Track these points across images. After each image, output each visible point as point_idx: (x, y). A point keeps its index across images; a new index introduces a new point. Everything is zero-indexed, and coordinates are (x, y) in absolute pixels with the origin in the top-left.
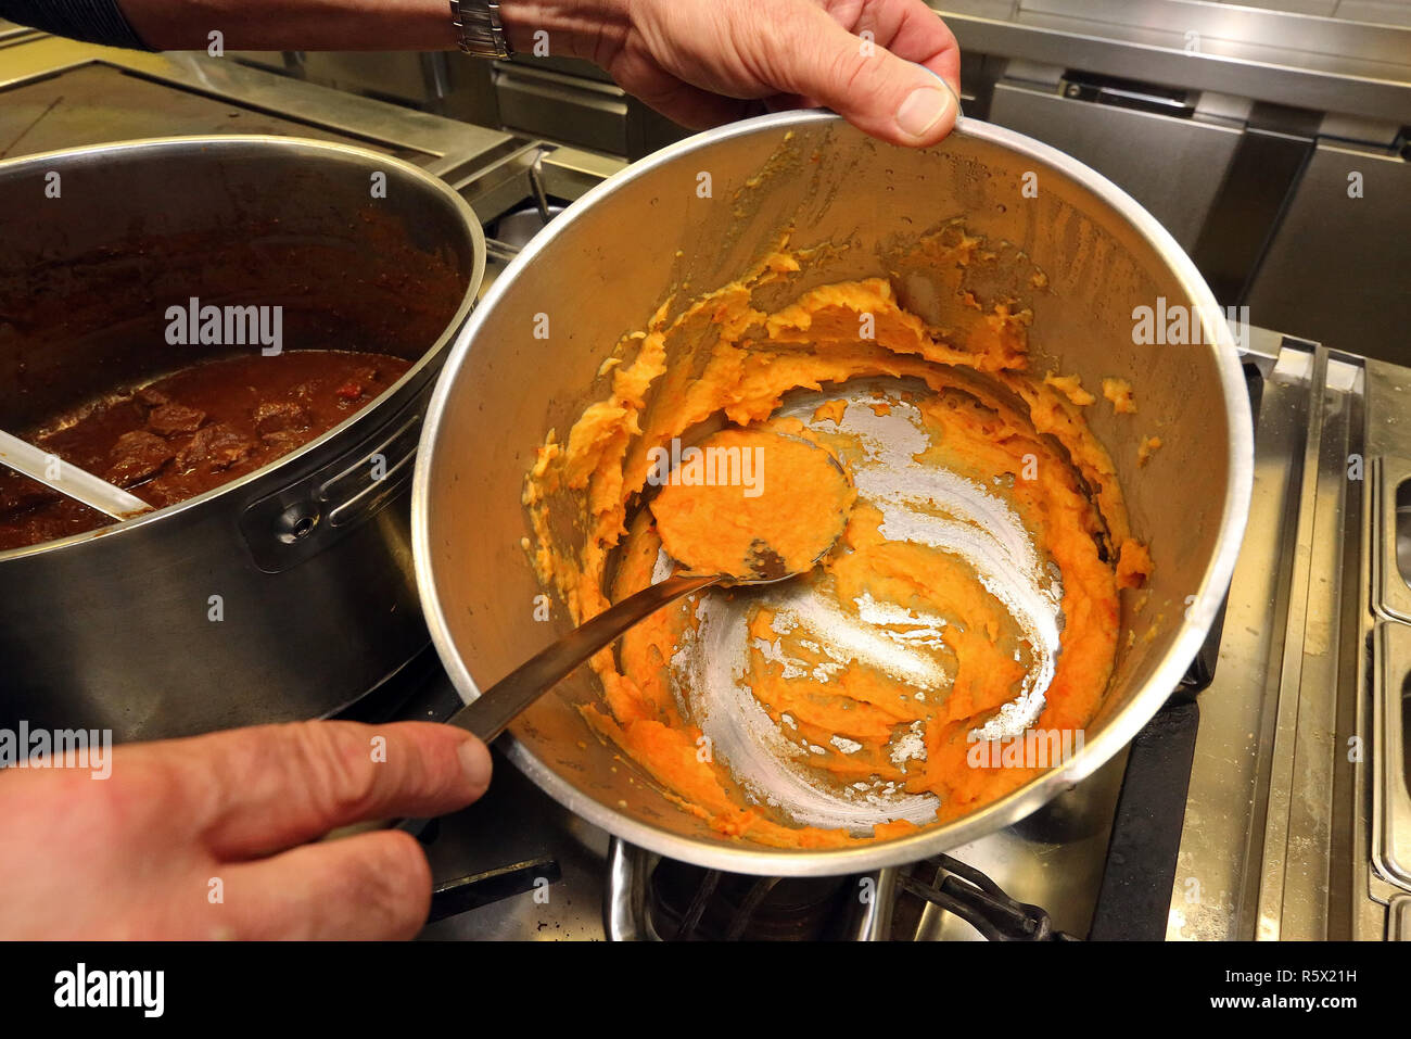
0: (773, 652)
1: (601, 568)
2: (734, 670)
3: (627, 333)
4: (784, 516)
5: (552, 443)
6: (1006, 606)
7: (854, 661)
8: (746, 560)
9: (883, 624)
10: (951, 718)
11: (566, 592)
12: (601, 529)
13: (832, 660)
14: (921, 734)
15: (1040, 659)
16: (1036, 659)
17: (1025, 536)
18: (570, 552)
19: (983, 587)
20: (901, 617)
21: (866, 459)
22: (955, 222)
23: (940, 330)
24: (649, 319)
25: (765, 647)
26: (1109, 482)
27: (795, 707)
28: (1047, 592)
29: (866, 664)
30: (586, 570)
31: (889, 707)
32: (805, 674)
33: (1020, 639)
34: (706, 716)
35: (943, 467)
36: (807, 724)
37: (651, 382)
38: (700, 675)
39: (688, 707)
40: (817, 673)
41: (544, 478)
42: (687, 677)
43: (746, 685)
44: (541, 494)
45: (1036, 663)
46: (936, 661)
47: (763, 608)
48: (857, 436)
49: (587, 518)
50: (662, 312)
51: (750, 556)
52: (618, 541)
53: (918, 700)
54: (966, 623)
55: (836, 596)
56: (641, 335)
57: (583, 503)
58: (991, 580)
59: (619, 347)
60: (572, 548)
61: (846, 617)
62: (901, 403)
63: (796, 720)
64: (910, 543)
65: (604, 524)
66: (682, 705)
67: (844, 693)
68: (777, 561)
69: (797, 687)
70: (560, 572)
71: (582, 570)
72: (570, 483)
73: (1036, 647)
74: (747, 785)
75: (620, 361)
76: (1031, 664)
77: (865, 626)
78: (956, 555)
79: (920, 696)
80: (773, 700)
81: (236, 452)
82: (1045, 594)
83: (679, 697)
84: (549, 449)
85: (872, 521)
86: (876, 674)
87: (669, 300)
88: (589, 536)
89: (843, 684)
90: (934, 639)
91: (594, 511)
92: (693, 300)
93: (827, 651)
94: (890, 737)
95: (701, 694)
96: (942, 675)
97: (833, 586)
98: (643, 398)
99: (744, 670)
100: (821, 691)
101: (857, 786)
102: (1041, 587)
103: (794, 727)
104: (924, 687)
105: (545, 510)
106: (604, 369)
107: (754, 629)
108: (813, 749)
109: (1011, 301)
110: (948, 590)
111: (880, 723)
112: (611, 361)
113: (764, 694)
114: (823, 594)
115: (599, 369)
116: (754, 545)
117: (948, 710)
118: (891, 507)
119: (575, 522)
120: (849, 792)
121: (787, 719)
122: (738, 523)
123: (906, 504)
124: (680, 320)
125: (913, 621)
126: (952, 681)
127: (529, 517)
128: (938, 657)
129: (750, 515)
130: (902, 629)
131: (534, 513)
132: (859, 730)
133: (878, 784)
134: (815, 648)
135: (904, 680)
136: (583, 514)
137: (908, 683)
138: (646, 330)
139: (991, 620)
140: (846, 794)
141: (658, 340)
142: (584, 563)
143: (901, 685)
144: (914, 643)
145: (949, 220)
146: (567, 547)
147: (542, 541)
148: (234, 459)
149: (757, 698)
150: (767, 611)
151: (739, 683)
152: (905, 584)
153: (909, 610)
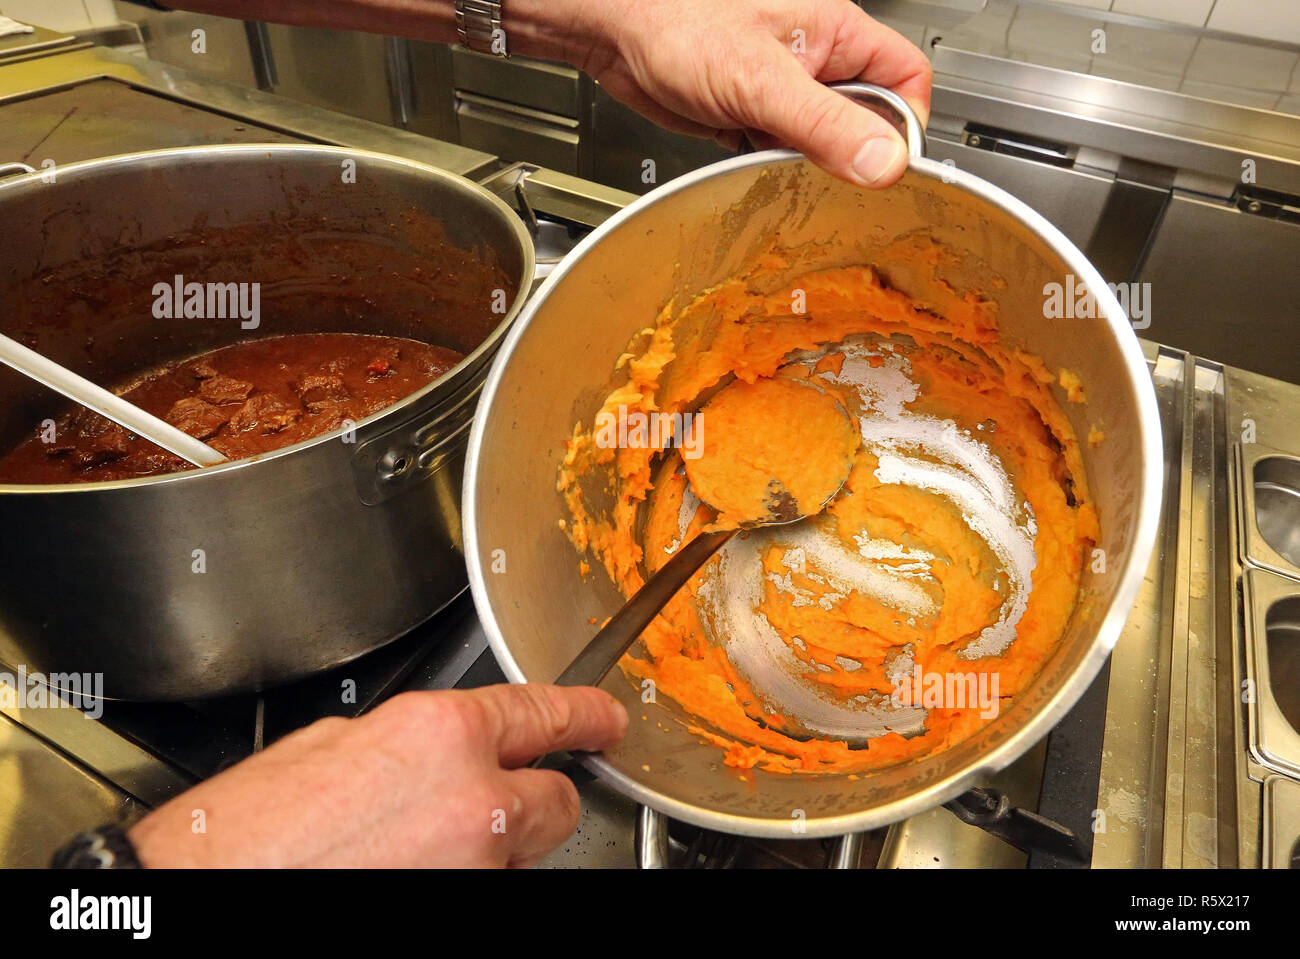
0: (783, 584)
1: (632, 523)
2: (751, 599)
3: (638, 331)
4: (797, 459)
5: (578, 436)
6: (987, 541)
7: (854, 591)
8: (764, 500)
9: (879, 558)
10: (937, 643)
11: (601, 552)
12: (629, 489)
13: (835, 591)
14: (912, 655)
15: (1016, 588)
16: (1012, 589)
17: (1005, 477)
18: (603, 516)
19: (967, 525)
20: (894, 552)
21: (863, 408)
22: (922, 233)
23: (921, 302)
24: (657, 317)
25: (777, 579)
26: (1072, 446)
27: (804, 632)
28: (1024, 529)
29: (865, 594)
30: (619, 528)
31: (883, 632)
32: (812, 602)
33: (999, 571)
34: (730, 639)
35: (932, 415)
36: (815, 647)
37: (663, 368)
38: (723, 603)
39: (714, 632)
40: (822, 601)
41: (575, 464)
42: (711, 606)
43: (763, 612)
44: (573, 479)
45: (1013, 592)
46: (925, 591)
47: (774, 546)
48: (854, 386)
49: (617, 483)
50: (667, 311)
51: (768, 497)
52: (646, 496)
53: (910, 625)
54: (950, 557)
55: (838, 534)
56: (650, 331)
57: (611, 472)
58: (974, 517)
59: (632, 344)
60: (604, 512)
61: (846, 552)
62: (894, 354)
63: (805, 643)
64: (902, 485)
65: (632, 484)
66: (709, 629)
67: (844, 619)
68: (791, 503)
69: (806, 615)
70: (594, 538)
71: (614, 527)
72: (598, 461)
73: (1013, 578)
74: (765, 697)
75: (633, 355)
76: (1008, 592)
77: (864, 559)
78: (943, 496)
79: (912, 622)
80: (785, 626)
81: (285, 417)
82: (1021, 530)
83: (706, 622)
84: (577, 441)
85: (868, 465)
86: (873, 602)
87: (672, 301)
88: (619, 498)
89: (845, 612)
90: (924, 572)
91: (622, 475)
92: (694, 296)
93: (831, 582)
94: (885, 658)
95: (724, 620)
96: (930, 602)
97: (835, 525)
98: (657, 381)
99: (760, 600)
100: (826, 618)
101: (859, 698)
102: (1018, 524)
103: (804, 649)
104: (915, 613)
105: (577, 491)
106: (620, 363)
107: (767, 563)
108: (821, 667)
109: (978, 293)
110: (936, 527)
111: (876, 646)
112: (626, 356)
113: (778, 621)
114: (827, 532)
115: (615, 364)
116: (770, 485)
117: (935, 635)
118: (885, 453)
119: (606, 490)
120: (851, 703)
121: (798, 642)
122: (757, 465)
123: (899, 449)
124: (685, 312)
125: (905, 556)
126: (939, 608)
127: (564, 500)
128: (926, 587)
129: (767, 458)
130: (895, 562)
131: (568, 496)
132: (859, 652)
133: (876, 697)
134: (820, 580)
135: (897, 608)
136: (612, 481)
137: (901, 610)
138: (655, 327)
139: (973, 555)
140: (849, 706)
141: (666, 334)
142: (617, 521)
143: (896, 612)
144: (906, 574)
145: (916, 230)
146: (600, 512)
147: (578, 517)
148: (284, 423)
149: (772, 624)
150: (778, 547)
151: (756, 611)
152: (898, 524)
153: (902, 546)
